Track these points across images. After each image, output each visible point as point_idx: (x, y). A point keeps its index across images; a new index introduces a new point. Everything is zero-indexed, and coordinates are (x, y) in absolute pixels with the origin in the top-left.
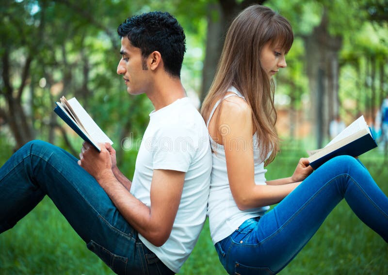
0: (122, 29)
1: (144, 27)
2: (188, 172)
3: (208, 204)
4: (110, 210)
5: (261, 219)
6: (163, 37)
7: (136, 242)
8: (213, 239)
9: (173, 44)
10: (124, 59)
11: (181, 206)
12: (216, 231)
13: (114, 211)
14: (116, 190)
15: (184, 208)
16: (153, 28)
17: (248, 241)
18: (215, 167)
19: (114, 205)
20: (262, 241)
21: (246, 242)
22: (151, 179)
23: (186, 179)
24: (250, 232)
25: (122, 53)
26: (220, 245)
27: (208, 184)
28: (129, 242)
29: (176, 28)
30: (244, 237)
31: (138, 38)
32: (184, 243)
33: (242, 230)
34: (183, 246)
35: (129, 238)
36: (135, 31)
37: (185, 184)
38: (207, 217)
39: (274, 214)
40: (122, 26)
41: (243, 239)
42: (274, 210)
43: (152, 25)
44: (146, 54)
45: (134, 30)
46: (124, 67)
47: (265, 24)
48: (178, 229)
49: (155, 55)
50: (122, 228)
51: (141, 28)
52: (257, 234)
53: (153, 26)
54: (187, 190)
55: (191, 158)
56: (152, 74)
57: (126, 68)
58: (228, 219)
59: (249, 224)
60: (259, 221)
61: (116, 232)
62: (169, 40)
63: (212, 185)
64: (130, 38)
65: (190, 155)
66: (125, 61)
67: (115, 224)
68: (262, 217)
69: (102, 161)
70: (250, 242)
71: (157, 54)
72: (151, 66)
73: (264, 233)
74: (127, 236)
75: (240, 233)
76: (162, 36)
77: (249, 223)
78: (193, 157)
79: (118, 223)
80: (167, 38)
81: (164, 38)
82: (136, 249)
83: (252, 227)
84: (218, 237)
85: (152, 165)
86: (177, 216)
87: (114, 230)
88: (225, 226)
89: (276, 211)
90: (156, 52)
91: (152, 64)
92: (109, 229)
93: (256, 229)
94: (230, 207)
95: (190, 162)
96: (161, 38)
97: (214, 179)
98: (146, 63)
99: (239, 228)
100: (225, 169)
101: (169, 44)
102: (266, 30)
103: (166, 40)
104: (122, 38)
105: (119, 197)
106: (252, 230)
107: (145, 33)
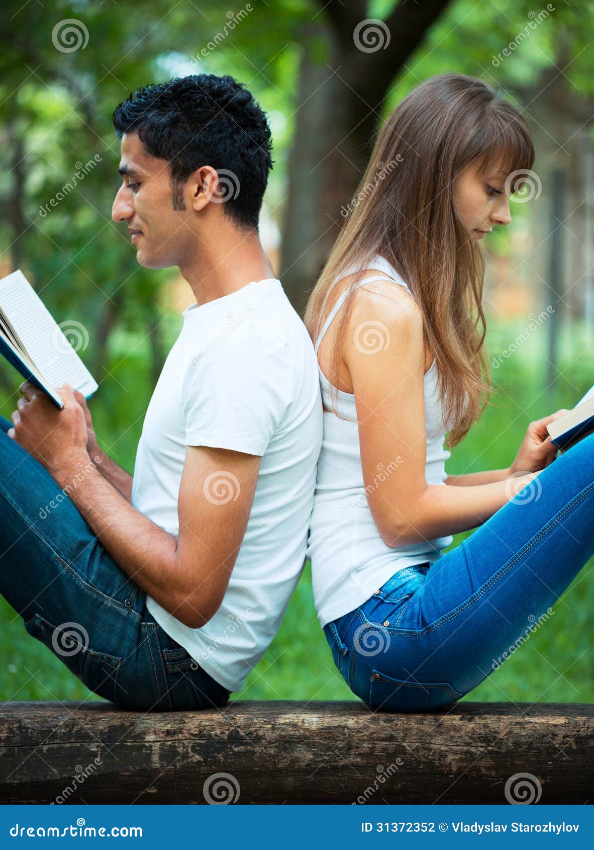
0: (123, 115)
1: (176, 110)
2: (264, 456)
3: (309, 531)
4: (83, 544)
5: (431, 568)
6: (223, 134)
7: (142, 621)
8: (319, 615)
9: (246, 151)
10: (129, 186)
11: (248, 536)
12: (327, 596)
13: (91, 546)
14: (98, 497)
15: (253, 542)
16: (198, 113)
17: (402, 622)
18: (328, 445)
19: (92, 532)
20: (435, 623)
21: (398, 624)
22: (180, 468)
23: (261, 472)
24: (406, 599)
25: (123, 172)
26: (335, 630)
27: (312, 486)
28: (125, 619)
29: (252, 114)
30: (393, 612)
31: (162, 137)
32: (253, 624)
33: (388, 596)
34: (249, 629)
35: (125, 612)
36: (155, 120)
37: (260, 483)
38: (307, 559)
39: (463, 559)
40: (124, 109)
41: (390, 615)
42: (464, 550)
43: (196, 106)
44: (181, 173)
45: (153, 116)
46: (129, 205)
47: (471, 118)
48: (239, 591)
49: (203, 174)
50: (108, 587)
51: (171, 113)
52: (423, 605)
53: (199, 110)
54: (264, 498)
55: (274, 423)
56: (197, 221)
57: (132, 207)
58: (357, 570)
59: (404, 581)
60: (428, 573)
61: (95, 596)
62: (235, 141)
63: (319, 487)
64: (143, 135)
65: (273, 417)
66: (129, 191)
67: (93, 577)
68: (435, 563)
69: (66, 427)
70: (407, 625)
71: (209, 172)
72: (194, 201)
73: (440, 604)
74: (120, 606)
75: (382, 602)
76: (219, 132)
77: (404, 577)
78: (278, 420)
79: (99, 576)
80: (231, 137)
81: (225, 138)
82: (140, 636)
83: (410, 587)
84: (331, 612)
85: (183, 434)
86: (240, 560)
87: (89, 592)
88: (348, 585)
89: (468, 551)
90: (208, 168)
91: (196, 195)
92: (77, 588)
93: (420, 593)
94: (361, 541)
95: (272, 434)
96: (218, 136)
97: (325, 474)
98: (182, 193)
99: (381, 589)
100: (356, 450)
101: (236, 150)
102: (472, 132)
103: (228, 141)
104: (124, 136)
105: (103, 513)
106: (411, 595)
107: (180, 124)
